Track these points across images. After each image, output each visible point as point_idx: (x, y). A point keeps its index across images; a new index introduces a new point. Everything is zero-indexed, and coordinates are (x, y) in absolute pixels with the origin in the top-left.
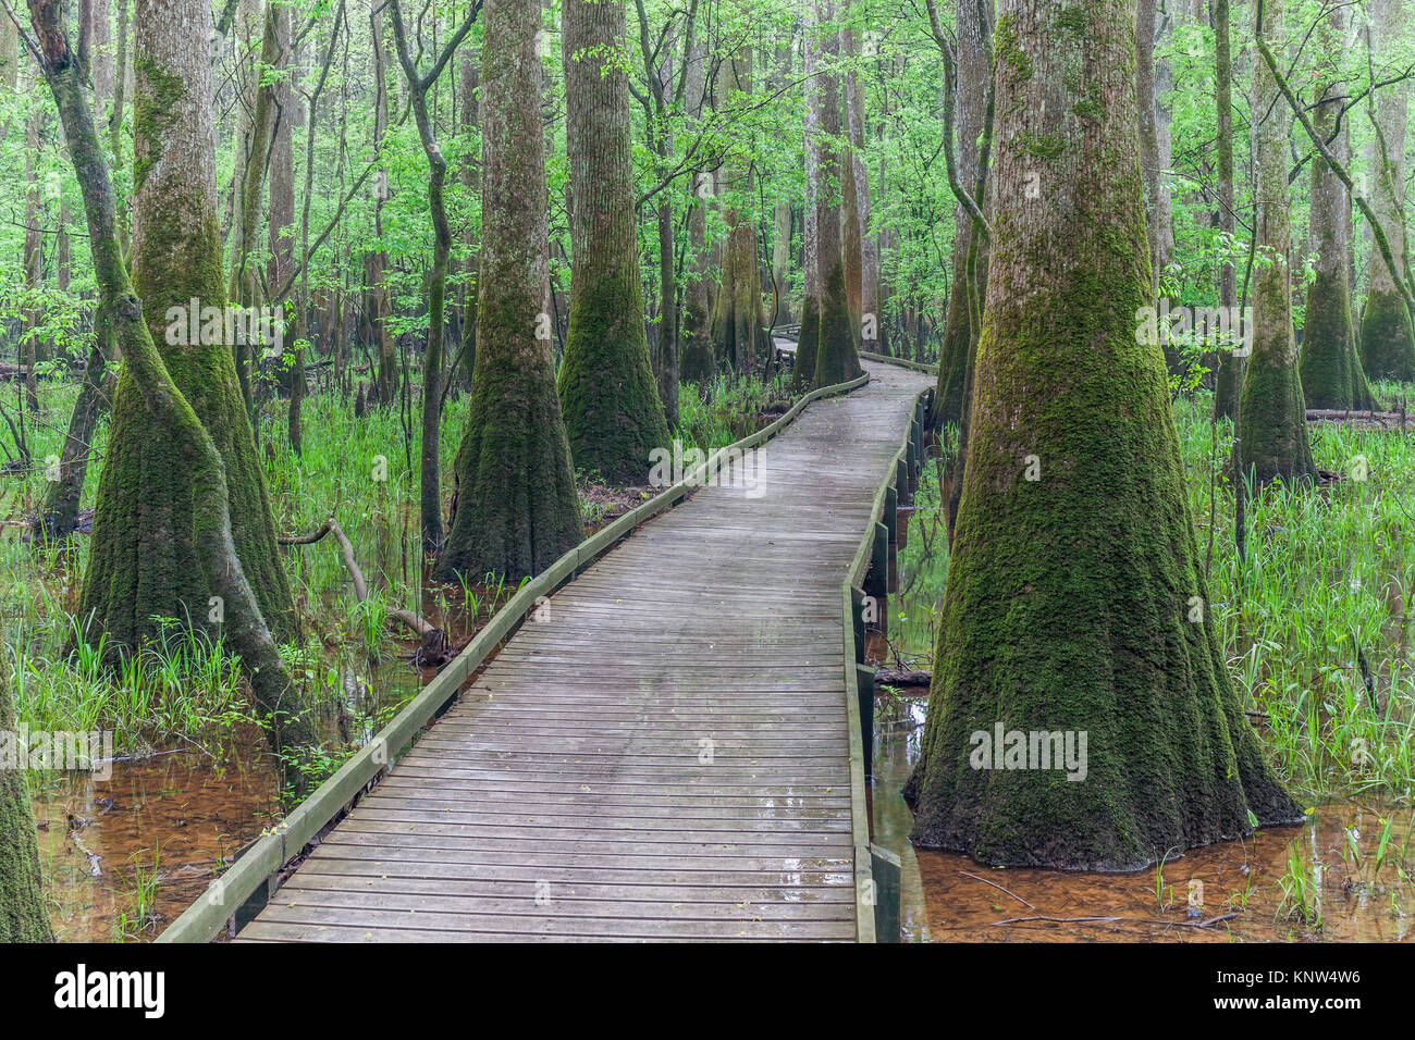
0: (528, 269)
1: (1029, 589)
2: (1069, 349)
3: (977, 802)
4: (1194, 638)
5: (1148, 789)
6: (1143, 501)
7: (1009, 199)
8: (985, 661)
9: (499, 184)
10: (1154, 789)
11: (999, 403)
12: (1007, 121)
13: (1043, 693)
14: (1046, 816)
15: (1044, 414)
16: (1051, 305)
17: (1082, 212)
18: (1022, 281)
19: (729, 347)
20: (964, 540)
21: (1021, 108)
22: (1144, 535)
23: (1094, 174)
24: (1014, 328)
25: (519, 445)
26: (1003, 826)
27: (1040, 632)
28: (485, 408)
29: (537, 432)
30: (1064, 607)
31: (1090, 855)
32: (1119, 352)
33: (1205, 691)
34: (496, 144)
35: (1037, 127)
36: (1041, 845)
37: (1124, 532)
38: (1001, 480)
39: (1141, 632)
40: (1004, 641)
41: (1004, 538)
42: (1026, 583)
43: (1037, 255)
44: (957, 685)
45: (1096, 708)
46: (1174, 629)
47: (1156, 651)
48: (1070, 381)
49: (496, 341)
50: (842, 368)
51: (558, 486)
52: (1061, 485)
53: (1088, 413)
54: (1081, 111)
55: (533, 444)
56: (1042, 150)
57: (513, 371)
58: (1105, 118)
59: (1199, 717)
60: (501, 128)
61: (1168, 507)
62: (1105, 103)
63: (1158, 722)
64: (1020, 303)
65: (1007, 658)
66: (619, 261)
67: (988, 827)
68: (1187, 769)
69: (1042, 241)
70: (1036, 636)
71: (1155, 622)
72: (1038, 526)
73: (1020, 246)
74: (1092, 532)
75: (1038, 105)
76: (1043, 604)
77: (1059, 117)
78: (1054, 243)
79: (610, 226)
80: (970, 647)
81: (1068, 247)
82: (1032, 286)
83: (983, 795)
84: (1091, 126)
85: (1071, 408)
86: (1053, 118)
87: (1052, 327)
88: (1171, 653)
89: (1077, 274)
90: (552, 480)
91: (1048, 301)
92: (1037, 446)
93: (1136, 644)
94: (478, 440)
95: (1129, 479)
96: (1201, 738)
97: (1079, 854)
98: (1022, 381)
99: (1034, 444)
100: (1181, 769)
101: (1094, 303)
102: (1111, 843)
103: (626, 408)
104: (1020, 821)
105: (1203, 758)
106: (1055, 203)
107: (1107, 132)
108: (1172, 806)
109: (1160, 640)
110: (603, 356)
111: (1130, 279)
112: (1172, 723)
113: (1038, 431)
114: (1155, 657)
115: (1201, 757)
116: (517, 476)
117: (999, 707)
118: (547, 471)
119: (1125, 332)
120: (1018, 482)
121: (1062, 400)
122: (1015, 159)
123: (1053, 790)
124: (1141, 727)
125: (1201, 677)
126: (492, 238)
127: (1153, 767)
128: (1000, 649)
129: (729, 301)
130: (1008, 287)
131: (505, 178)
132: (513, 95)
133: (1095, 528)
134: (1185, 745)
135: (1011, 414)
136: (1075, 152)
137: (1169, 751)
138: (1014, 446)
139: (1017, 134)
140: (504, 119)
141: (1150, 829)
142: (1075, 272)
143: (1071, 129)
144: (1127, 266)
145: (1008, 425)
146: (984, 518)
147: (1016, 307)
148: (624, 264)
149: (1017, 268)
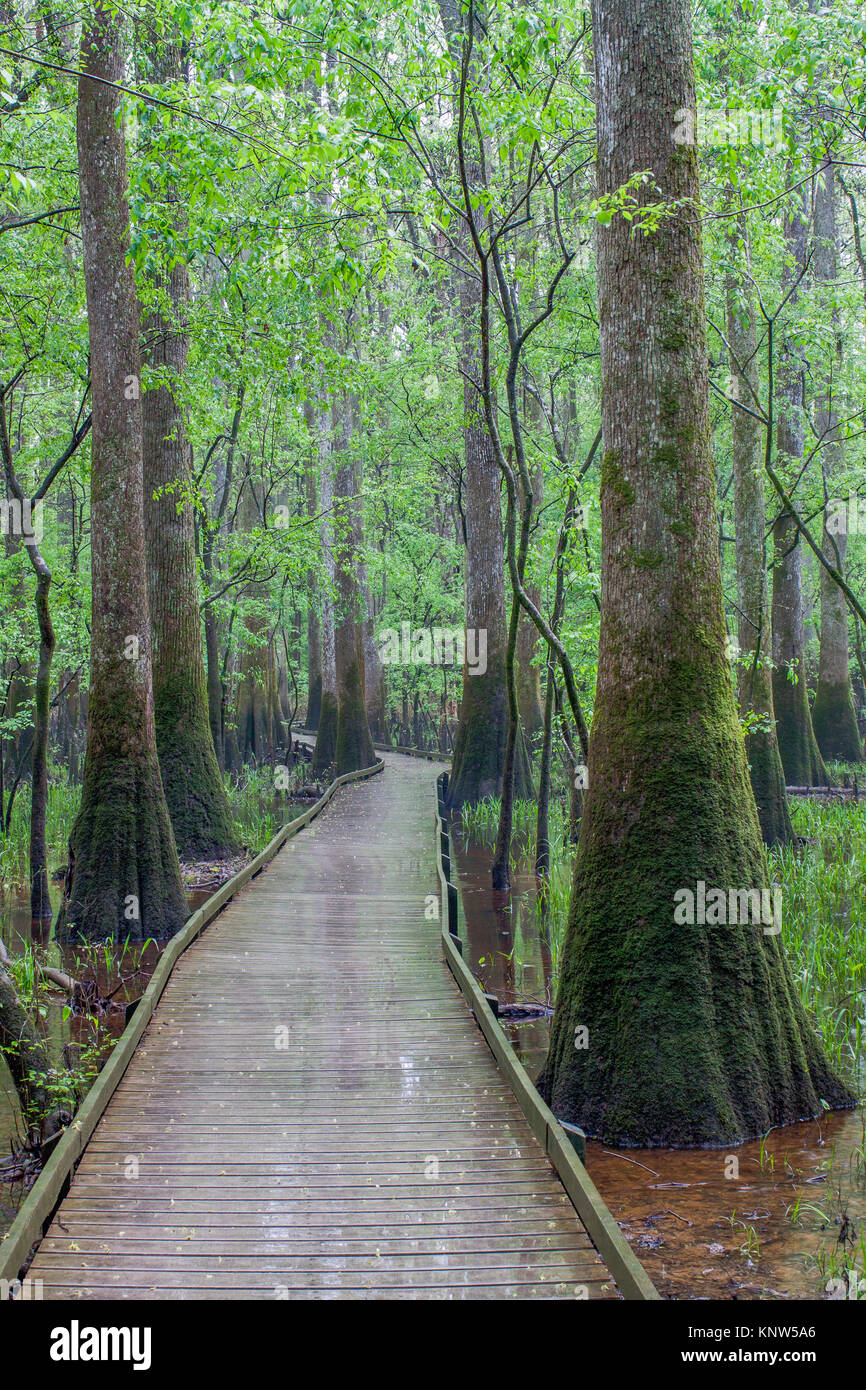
0: (135, 667)
1: (641, 922)
2: (670, 725)
3: (603, 1099)
4: (772, 959)
5: (742, 1083)
6: (731, 849)
7: (617, 602)
8: (606, 983)
9: (108, 592)
10: (747, 1083)
11: (612, 770)
12: (614, 538)
13: (656, 1007)
14: (662, 1107)
15: (650, 778)
16: (654, 689)
17: (678, 613)
18: (629, 670)
19: (250, 740)
20: (583, 884)
21: (626, 527)
22: (733, 877)
23: (687, 581)
24: (623, 708)
25: (128, 823)
26: (626, 1117)
27: (652, 957)
28: (97, 790)
29: (144, 811)
30: (672, 936)
31: (699, 1139)
32: (710, 727)
33: (783, 1004)
34: (105, 557)
35: (639, 543)
36: (658, 1132)
37: (718, 874)
38: (616, 834)
39: (733, 955)
40: (622, 966)
41: (620, 881)
42: (639, 917)
43: (641, 648)
44: (582, 1004)
45: (699, 1018)
46: (757, 953)
47: (746, 971)
48: (671, 751)
49: (106, 731)
50: (359, 756)
51: (163, 858)
52: (666, 837)
53: (686, 777)
54: (675, 530)
55: (140, 823)
56: (645, 562)
57: (122, 757)
58: (695, 537)
59: (779, 1025)
60: (109, 543)
61: (750, 853)
62: (695, 524)
63: (748, 1029)
64: (628, 687)
65: (625, 980)
66: (187, 661)
67: (614, 1119)
68: (771, 1066)
69: (645, 636)
70: (649, 961)
71: (743, 947)
72: (648, 870)
73: (627, 640)
74: (693, 874)
75: (640, 526)
76: (654, 934)
77: (659, 535)
78: (656, 638)
79: (178, 630)
80: (593, 972)
81: (668, 641)
82: (638, 673)
83: (609, 1093)
84: (684, 542)
85: (673, 773)
86: (653, 536)
87: (655, 707)
88: (756, 972)
89: (675, 666)
90: (158, 854)
91: (651, 686)
92: (645, 805)
93: (729, 965)
94: (91, 820)
95: (720, 830)
96: (781, 1041)
97: (690, 1138)
98: (630, 752)
99: (643, 803)
100: (767, 1067)
101: (689, 687)
102: (715, 1126)
103: (194, 792)
104: (640, 1112)
105: (782, 1056)
106: (656, 605)
107: (696, 546)
108: (761, 1098)
109: (748, 962)
110: (173, 745)
111: (715, 667)
112: (759, 1029)
113: (645, 793)
114: (743, 976)
115: (780, 1057)
116: (128, 850)
117: (620, 1020)
118: (154, 845)
119: (713, 711)
120: (630, 835)
121: (665, 766)
122: (622, 569)
123: (667, 1086)
124: (735, 1032)
125: (779, 992)
126: (102, 640)
127: (746, 1065)
128: (619, 972)
129: (248, 697)
130: (617, 675)
131: (113, 587)
132: (119, 514)
133: (694, 871)
134: (769, 1048)
135: (622, 779)
136: (671, 564)
137: (757, 1051)
138: (625, 805)
139: (623, 548)
140: (111, 535)
141: (745, 1116)
142: (673, 662)
143: (668, 543)
144: (713, 658)
145: (620, 788)
146: (601, 865)
147: (625, 691)
148: (191, 663)
149: (625, 659)
